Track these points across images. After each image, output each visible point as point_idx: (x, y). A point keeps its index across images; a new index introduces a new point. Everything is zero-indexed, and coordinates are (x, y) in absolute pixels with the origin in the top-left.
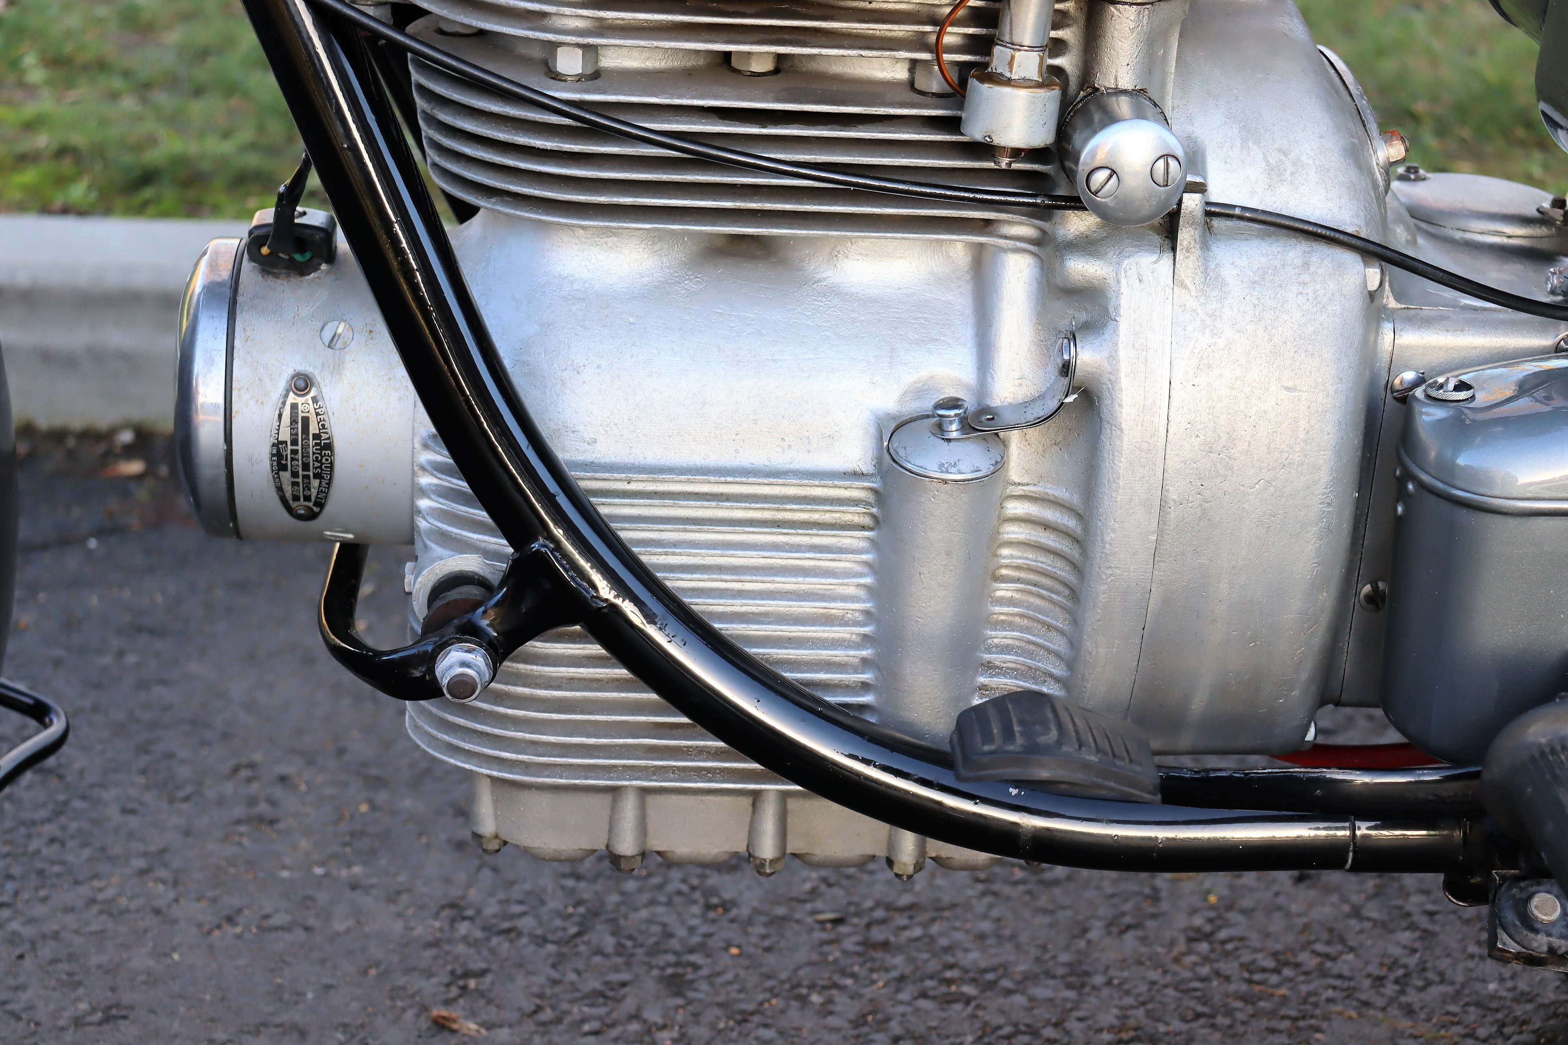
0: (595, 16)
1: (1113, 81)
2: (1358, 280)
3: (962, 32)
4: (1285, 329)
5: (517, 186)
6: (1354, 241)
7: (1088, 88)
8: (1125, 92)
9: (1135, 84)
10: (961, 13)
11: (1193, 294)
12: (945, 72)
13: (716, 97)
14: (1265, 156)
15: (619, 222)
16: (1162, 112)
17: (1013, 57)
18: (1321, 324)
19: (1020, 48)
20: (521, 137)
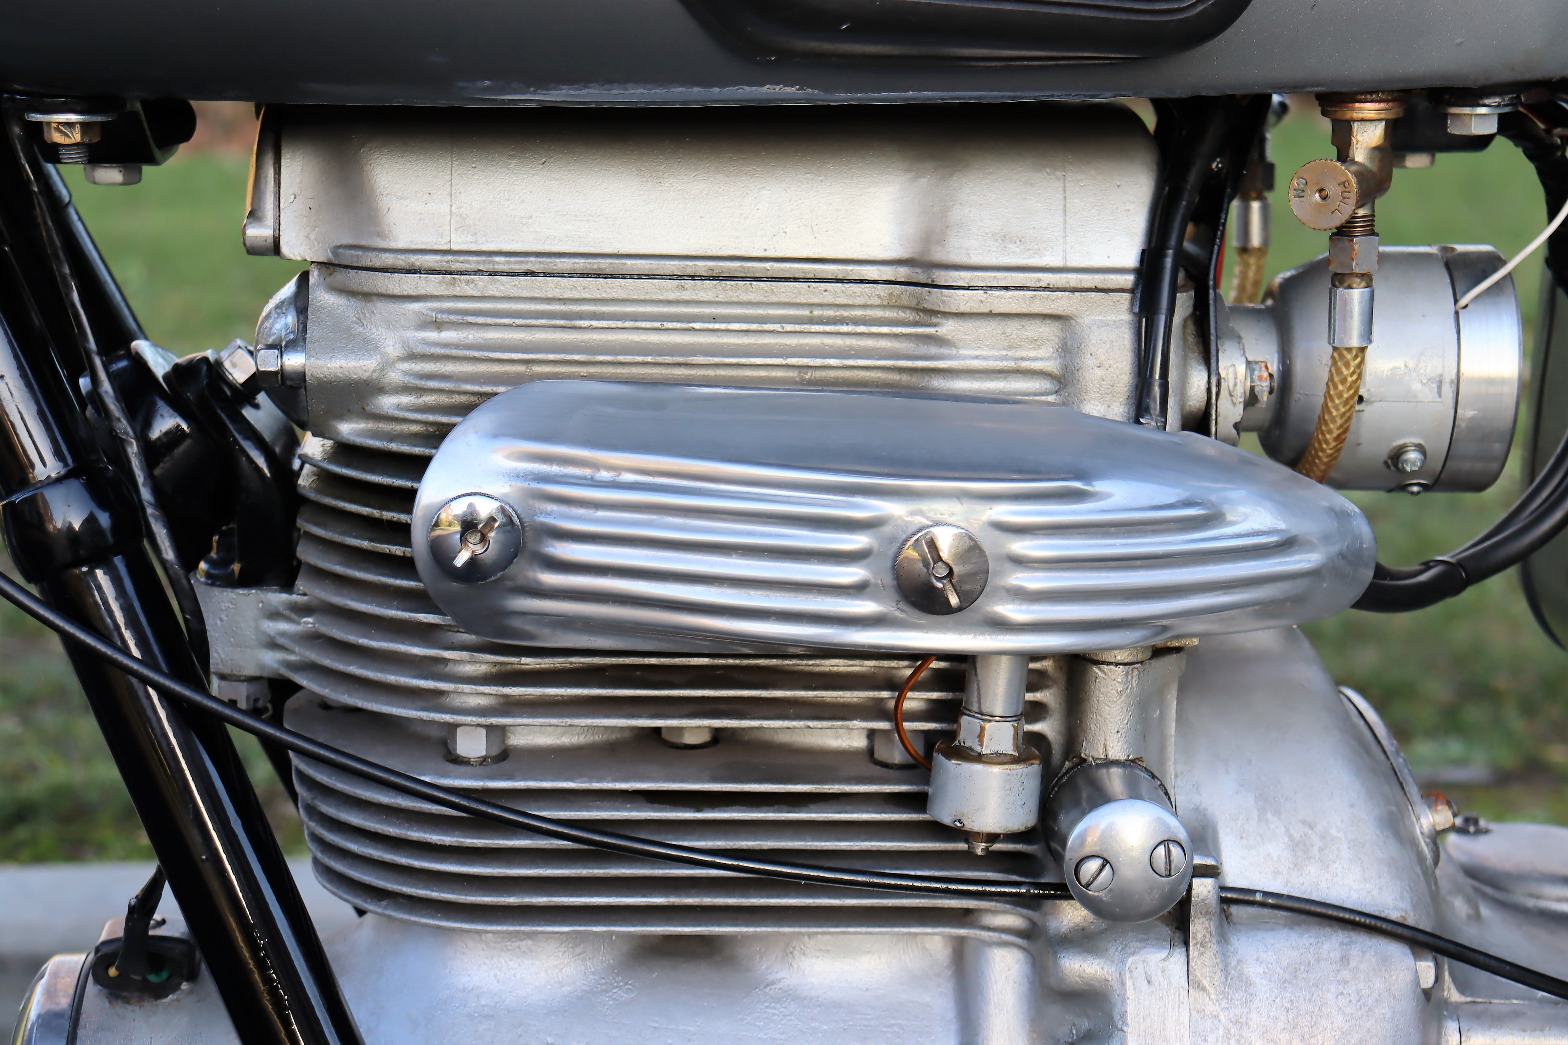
0: (499, 693)
1: (1101, 750)
2: (1409, 977)
3: (925, 697)
4: (1326, 1038)
5: (411, 887)
6: (1399, 930)
7: (1073, 758)
8: (1116, 763)
9: (1127, 752)
10: (923, 674)
11: (1213, 996)
12: (907, 744)
13: (642, 779)
14: (1287, 831)
15: (532, 926)
16: (1162, 784)
17: (982, 729)
18: (1369, 1031)
19: (991, 718)
20: (415, 831)
